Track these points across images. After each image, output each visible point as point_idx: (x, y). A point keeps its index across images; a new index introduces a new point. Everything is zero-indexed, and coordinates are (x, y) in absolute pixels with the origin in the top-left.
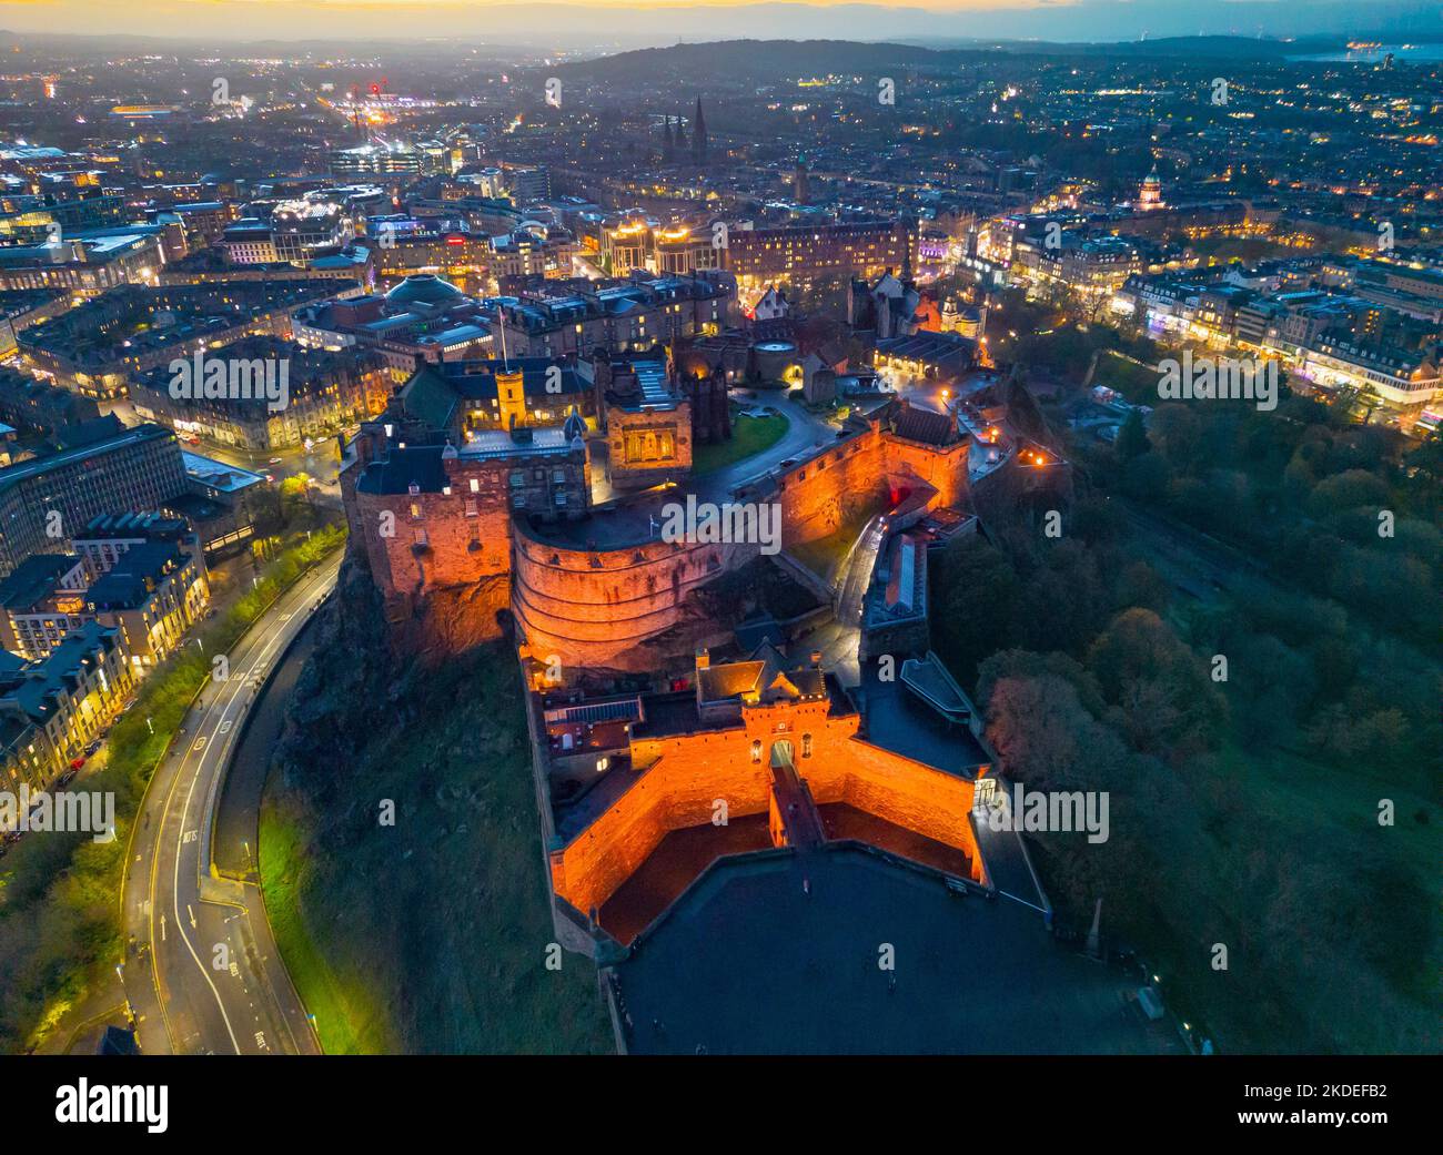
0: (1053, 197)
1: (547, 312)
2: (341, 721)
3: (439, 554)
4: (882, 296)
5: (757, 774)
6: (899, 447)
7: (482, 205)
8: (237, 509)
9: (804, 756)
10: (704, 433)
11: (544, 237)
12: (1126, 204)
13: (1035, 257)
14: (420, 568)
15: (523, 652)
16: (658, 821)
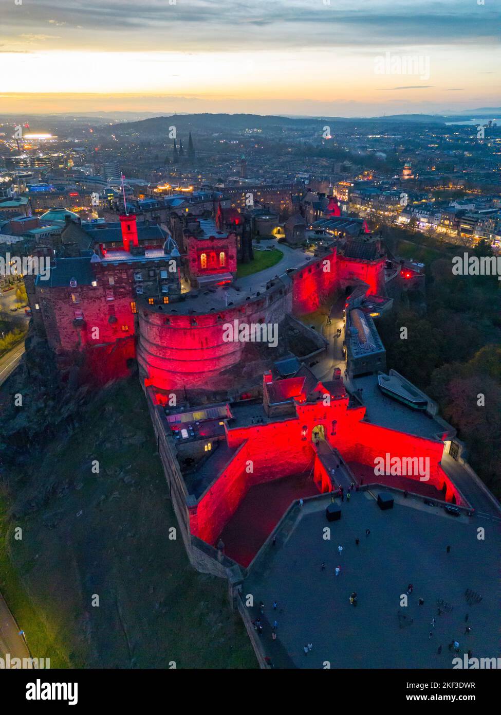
0: (360, 176)
1: (135, 204)
3: (90, 325)
5: (304, 448)
6: (347, 262)
7: (86, 178)
9: (332, 434)
11: (121, 192)
12: (396, 177)
13: (360, 199)
14: (79, 334)
15: (146, 383)
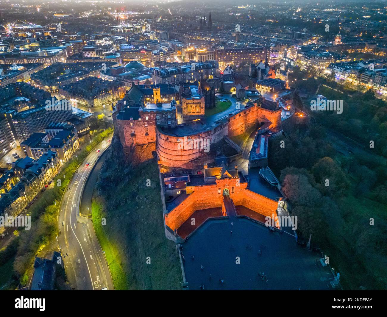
0: (310, 40)
1: (167, 71)
2: (112, 178)
3: (137, 136)
4: (259, 68)
5: (219, 197)
6: (262, 111)
7: (150, 42)
8: (86, 122)
9: (232, 193)
10: (208, 105)
11: (167, 51)
12: (331, 43)
13: (303, 58)
14: (133, 140)
15: (159, 163)
16: (193, 208)
